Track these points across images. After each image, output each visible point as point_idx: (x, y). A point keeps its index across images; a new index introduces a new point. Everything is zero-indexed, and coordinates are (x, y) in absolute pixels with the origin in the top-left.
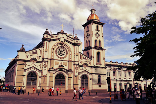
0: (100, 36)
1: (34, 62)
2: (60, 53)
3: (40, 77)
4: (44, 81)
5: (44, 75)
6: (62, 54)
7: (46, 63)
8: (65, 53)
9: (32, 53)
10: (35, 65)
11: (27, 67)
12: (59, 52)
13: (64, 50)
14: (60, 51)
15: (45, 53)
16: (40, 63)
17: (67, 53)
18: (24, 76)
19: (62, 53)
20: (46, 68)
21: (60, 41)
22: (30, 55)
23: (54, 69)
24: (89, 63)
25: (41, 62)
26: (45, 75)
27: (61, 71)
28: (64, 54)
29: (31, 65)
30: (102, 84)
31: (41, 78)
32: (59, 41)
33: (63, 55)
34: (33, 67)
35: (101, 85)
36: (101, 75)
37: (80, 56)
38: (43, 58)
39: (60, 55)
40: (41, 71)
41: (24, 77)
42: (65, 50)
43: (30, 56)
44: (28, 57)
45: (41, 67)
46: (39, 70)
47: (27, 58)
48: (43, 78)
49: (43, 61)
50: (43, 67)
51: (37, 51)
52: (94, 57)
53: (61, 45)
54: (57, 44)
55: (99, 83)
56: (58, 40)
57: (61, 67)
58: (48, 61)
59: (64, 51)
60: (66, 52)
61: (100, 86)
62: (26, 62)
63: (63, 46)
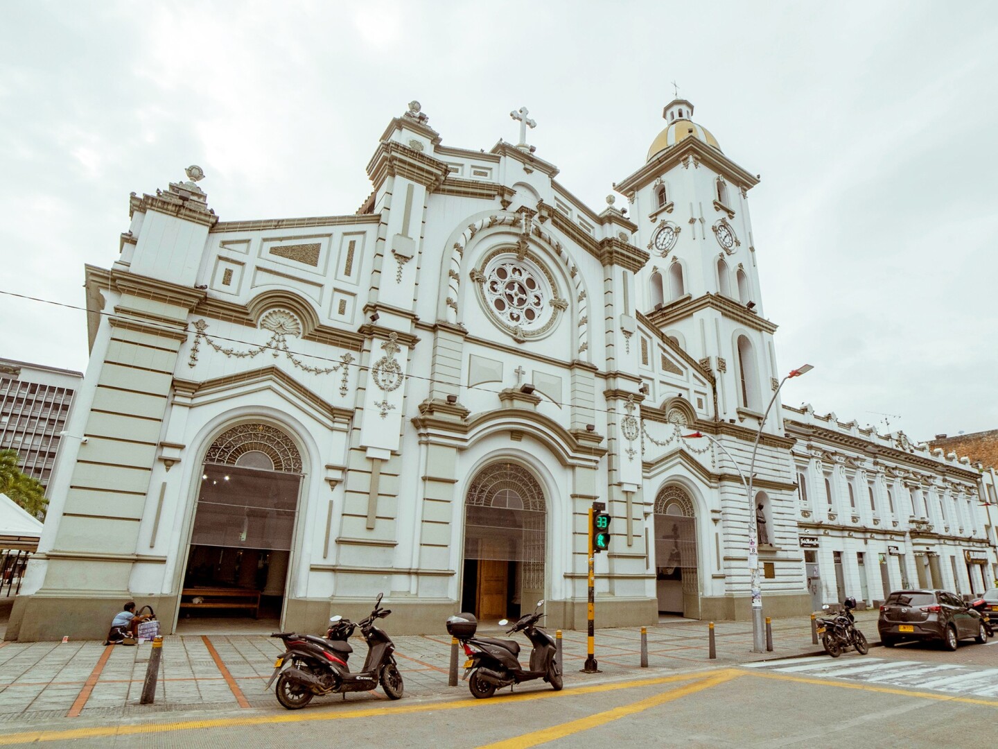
0: (738, 244)
1: (289, 324)
2: (510, 297)
3: (337, 475)
4: (371, 518)
5: (370, 453)
6: (525, 307)
7: (396, 356)
8: (545, 302)
9: (274, 251)
10: (297, 363)
11: (210, 366)
12: (501, 287)
13: (537, 280)
14: (508, 280)
15: (390, 263)
16: (344, 351)
17: (559, 306)
18: (168, 453)
19: (522, 301)
20: (395, 398)
21: (514, 207)
22: (251, 261)
23: (464, 414)
24: (700, 401)
25: (354, 341)
26: (387, 456)
27: (516, 434)
28: (536, 310)
29: (252, 354)
30: (780, 555)
31: (338, 488)
32: (505, 204)
33: (530, 314)
34: (273, 370)
35: (777, 564)
36: (771, 494)
37: (644, 341)
38: (373, 309)
39: (507, 310)
40: (349, 415)
41: (169, 463)
42: (540, 279)
43: (250, 269)
44: (235, 279)
45: (351, 386)
46: (333, 412)
47: (225, 288)
48: (358, 481)
49: (369, 331)
50: (372, 387)
51: (324, 242)
52: (722, 366)
53: (514, 240)
54: (487, 220)
55: (765, 547)
56: (498, 199)
57: (519, 405)
58: (412, 341)
59: (536, 291)
60: (547, 295)
61: (770, 572)
62: (208, 320)
63: (532, 247)
